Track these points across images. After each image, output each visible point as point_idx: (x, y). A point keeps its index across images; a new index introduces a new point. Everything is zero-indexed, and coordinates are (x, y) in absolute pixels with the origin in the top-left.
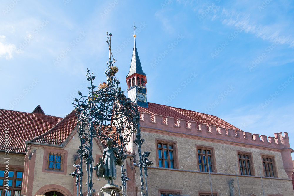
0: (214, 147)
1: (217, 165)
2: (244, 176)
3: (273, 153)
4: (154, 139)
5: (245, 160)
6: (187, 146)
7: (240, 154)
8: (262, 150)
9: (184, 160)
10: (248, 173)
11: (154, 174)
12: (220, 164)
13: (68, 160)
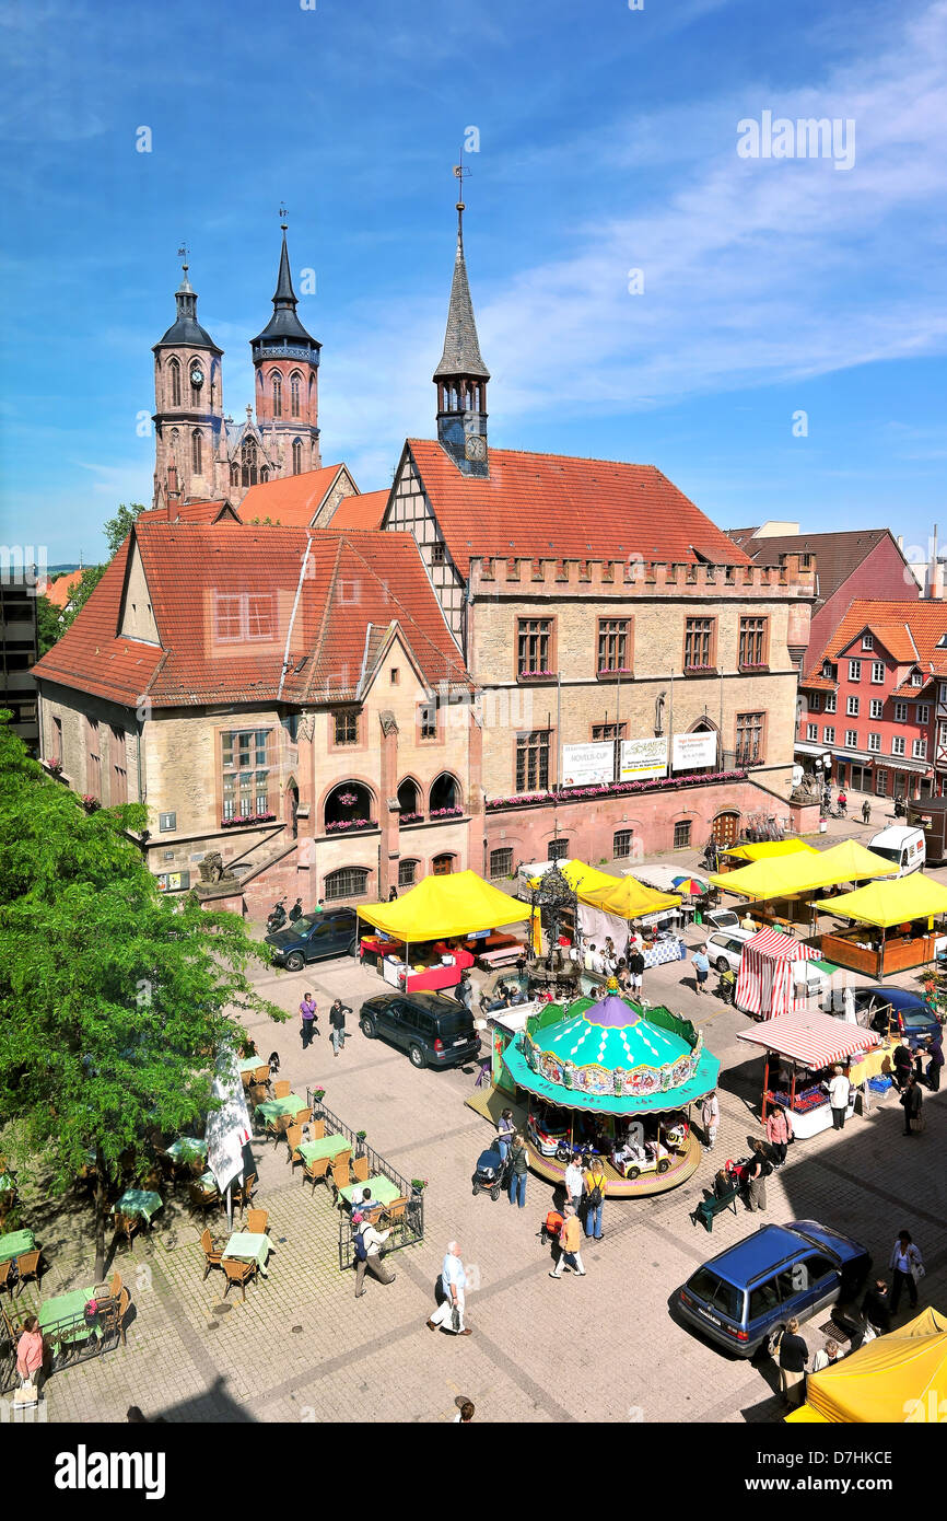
0: (633, 617)
1: (635, 657)
2: (690, 674)
3: (771, 607)
5: (699, 633)
6: (577, 622)
7: (691, 623)
8: (744, 605)
9: (569, 656)
12: (643, 655)
13: (370, 723)
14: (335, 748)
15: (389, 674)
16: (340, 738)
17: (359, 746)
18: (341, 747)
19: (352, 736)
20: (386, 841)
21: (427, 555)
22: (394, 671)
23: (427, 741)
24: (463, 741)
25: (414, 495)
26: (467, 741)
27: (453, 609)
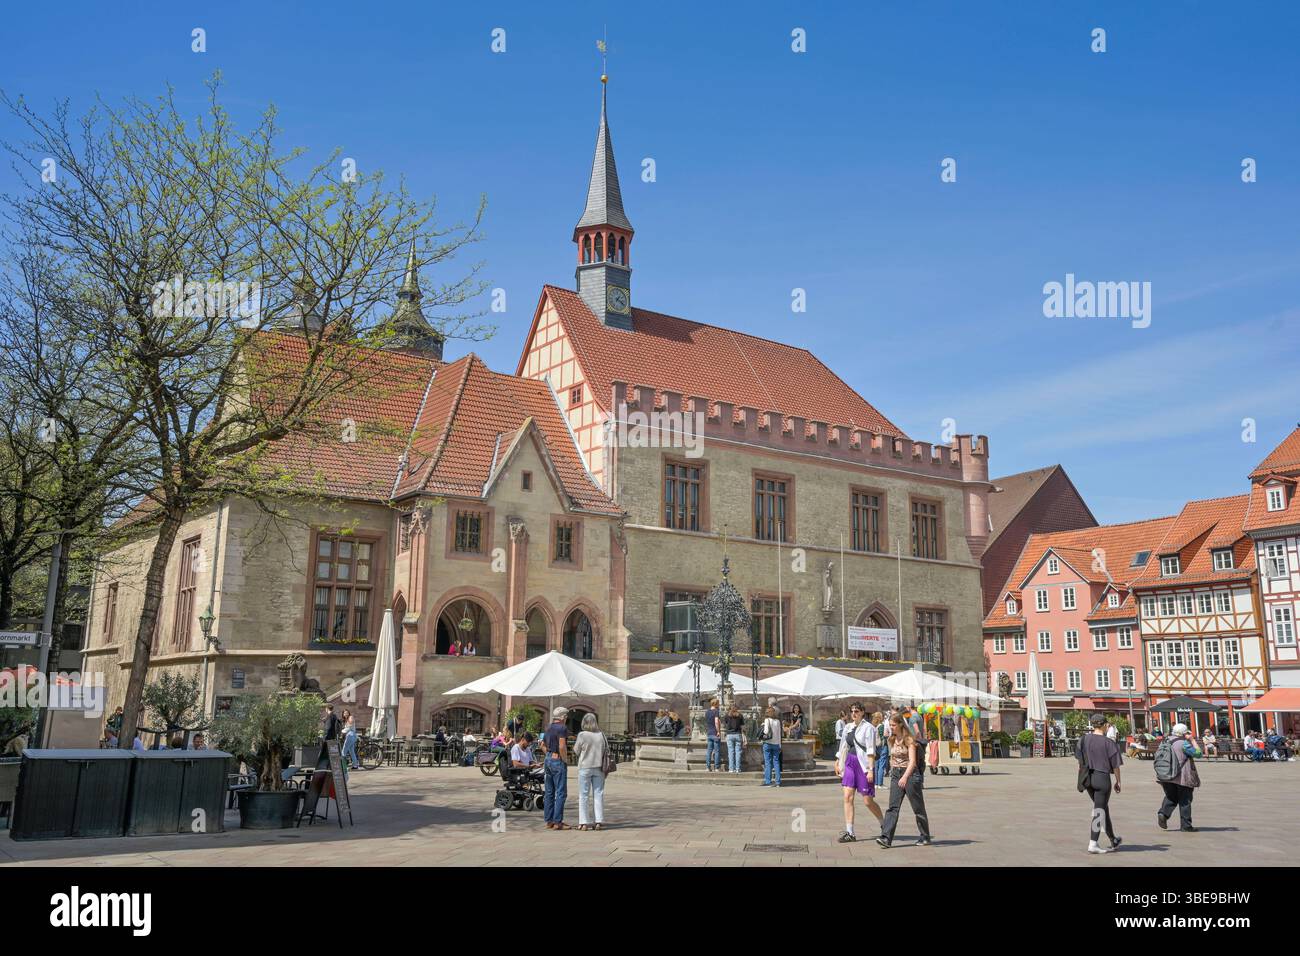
0: (794, 476)
1: (797, 523)
2: (860, 552)
3: (943, 491)
4: (660, 454)
5: (867, 510)
6: (733, 473)
7: (857, 493)
8: (914, 484)
9: (723, 509)
10: (871, 546)
11: (654, 545)
12: (806, 522)
13: (496, 529)
14: (453, 555)
15: (519, 478)
16: (460, 543)
17: (481, 556)
18: (460, 556)
19: (475, 544)
22: (527, 475)
23: (560, 563)
24: (604, 570)
25: (551, 343)
26: (608, 570)
27: (593, 449)
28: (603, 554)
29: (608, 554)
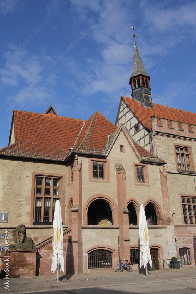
4: (173, 144)
13: (110, 169)
14: (93, 179)
15: (119, 147)
16: (95, 175)
17: (105, 180)
18: (96, 179)
19: (102, 175)
20: (122, 233)
21: (132, 132)
22: (121, 146)
23: (140, 183)
24: (159, 186)
25: (125, 114)
26: (160, 186)
27: (146, 145)
28: (157, 180)
29: (159, 179)
